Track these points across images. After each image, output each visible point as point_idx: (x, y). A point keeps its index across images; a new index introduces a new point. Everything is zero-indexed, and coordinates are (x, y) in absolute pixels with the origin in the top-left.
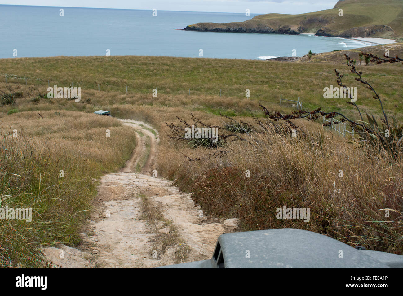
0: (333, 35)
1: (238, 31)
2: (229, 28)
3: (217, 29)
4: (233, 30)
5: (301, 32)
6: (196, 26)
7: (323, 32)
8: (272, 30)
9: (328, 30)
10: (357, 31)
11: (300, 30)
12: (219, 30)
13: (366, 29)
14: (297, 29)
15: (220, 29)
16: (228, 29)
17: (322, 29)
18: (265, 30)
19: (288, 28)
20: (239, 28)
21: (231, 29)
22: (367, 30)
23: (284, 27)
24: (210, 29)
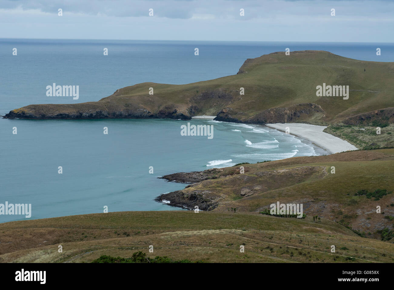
0: (241, 120)
1: (95, 116)
2: (81, 112)
3: (61, 115)
4: (87, 115)
5: (193, 114)
6: (26, 111)
7: (226, 116)
8: (149, 112)
9: (232, 112)
10: (274, 114)
11: (191, 112)
12: (64, 115)
13: (286, 111)
14: (187, 111)
15: (66, 115)
16: (78, 114)
17: (224, 111)
18: (138, 113)
19: (173, 110)
20: (97, 112)
21: (84, 114)
22: (288, 111)
23: (166, 108)
24: (50, 115)
